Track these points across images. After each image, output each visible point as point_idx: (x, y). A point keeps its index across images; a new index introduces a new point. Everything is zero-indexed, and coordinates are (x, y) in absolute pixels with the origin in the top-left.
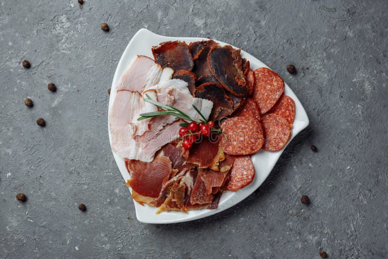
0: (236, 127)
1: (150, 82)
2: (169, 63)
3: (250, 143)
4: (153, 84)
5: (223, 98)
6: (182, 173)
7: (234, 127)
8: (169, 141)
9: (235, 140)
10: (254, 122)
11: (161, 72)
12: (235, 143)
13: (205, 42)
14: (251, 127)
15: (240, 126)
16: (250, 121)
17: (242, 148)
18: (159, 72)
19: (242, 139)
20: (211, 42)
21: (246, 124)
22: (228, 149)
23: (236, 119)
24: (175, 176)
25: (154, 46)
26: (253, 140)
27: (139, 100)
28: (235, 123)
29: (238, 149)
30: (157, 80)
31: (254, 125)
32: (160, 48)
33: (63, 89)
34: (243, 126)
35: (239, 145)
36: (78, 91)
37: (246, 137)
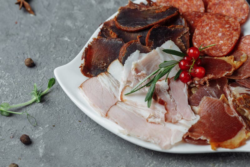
0: (205, 34)
1: (113, 89)
2: (105, 64)
3: (228, 29)
4: (117, 87)
5: (169, 31)
6: (228, 92)
7: (204, 36)
8: (187, 97)
9: (219, 41)
10: (208, 17)
11: (109, 75)
12: (221, 42)
13: (103, 28)
14: (213, 22)
15: (206, 31)
16: (206, 20)
17: (230, 38)
18: (108, 76)
19: (220, 35)
20: (106, 24)
21: (207, 25)
22: (224, 50)
23: (197, 31)
24: (228, 99)
25: (80, 65)
26: (227, 26)
27: (127, 104)
28: (201, 34)
29: (229, 42)
30: (116, 82)
31: (212, 18)
32: (85, 61)
33: (37, 136)
34: (208, 28)
35: (225, 39)
36: (54, 126)
37: (221, 29)
